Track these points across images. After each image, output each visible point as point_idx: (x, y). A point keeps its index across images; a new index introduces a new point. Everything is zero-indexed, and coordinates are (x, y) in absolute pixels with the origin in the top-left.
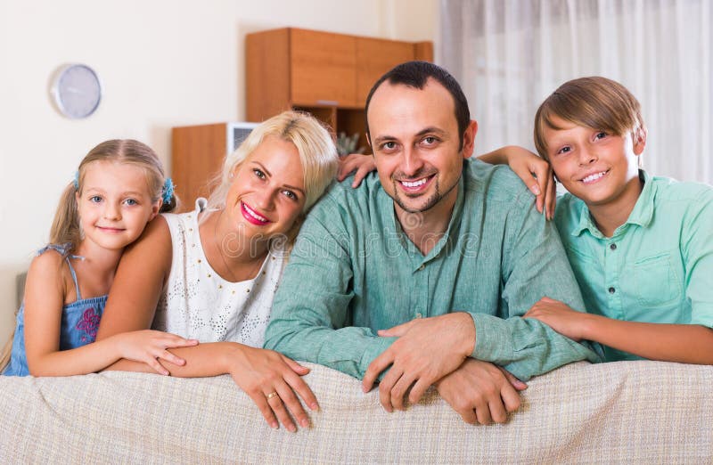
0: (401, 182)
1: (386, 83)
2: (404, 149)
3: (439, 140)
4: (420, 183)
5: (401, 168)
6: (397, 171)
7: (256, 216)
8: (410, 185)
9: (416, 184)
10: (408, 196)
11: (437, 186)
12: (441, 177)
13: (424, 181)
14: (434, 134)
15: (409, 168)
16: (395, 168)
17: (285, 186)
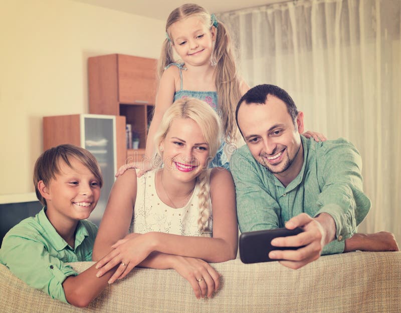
0: (266, 158)
1: (244, 103)
2: (263, 140)
3: (282, 130)
4: (277, 156)
5: (264, 150)
6: (262, 152)
7: (186, 167)
8: (272, 158)
9: (275, 157)
10: (272, 165)
11: (288, 155)
12: (289, 149)
13: (279, 154)
14: (279, 128)
15: (269, 150)
16: (261, 151)
17: (196, 144)
